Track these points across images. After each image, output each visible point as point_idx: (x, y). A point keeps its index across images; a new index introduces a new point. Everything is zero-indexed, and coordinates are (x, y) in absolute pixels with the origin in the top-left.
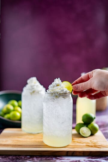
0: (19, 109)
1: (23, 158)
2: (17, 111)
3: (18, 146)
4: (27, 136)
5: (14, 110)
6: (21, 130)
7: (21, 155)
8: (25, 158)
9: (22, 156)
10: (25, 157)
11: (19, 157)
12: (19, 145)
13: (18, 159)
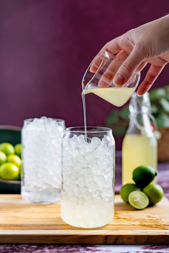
0: (16, 159)
1: (24, 248)
2: (13, 162)
3: (16, 228)
4: (32, 209)
5: (7, 162)
6: (21, 198)
7: (20, 244)
8: (28, 250)
9: (22, 245)
10: (28, 247)
11: (18, 248)
12: (17, 226)
13: (16, 250)
